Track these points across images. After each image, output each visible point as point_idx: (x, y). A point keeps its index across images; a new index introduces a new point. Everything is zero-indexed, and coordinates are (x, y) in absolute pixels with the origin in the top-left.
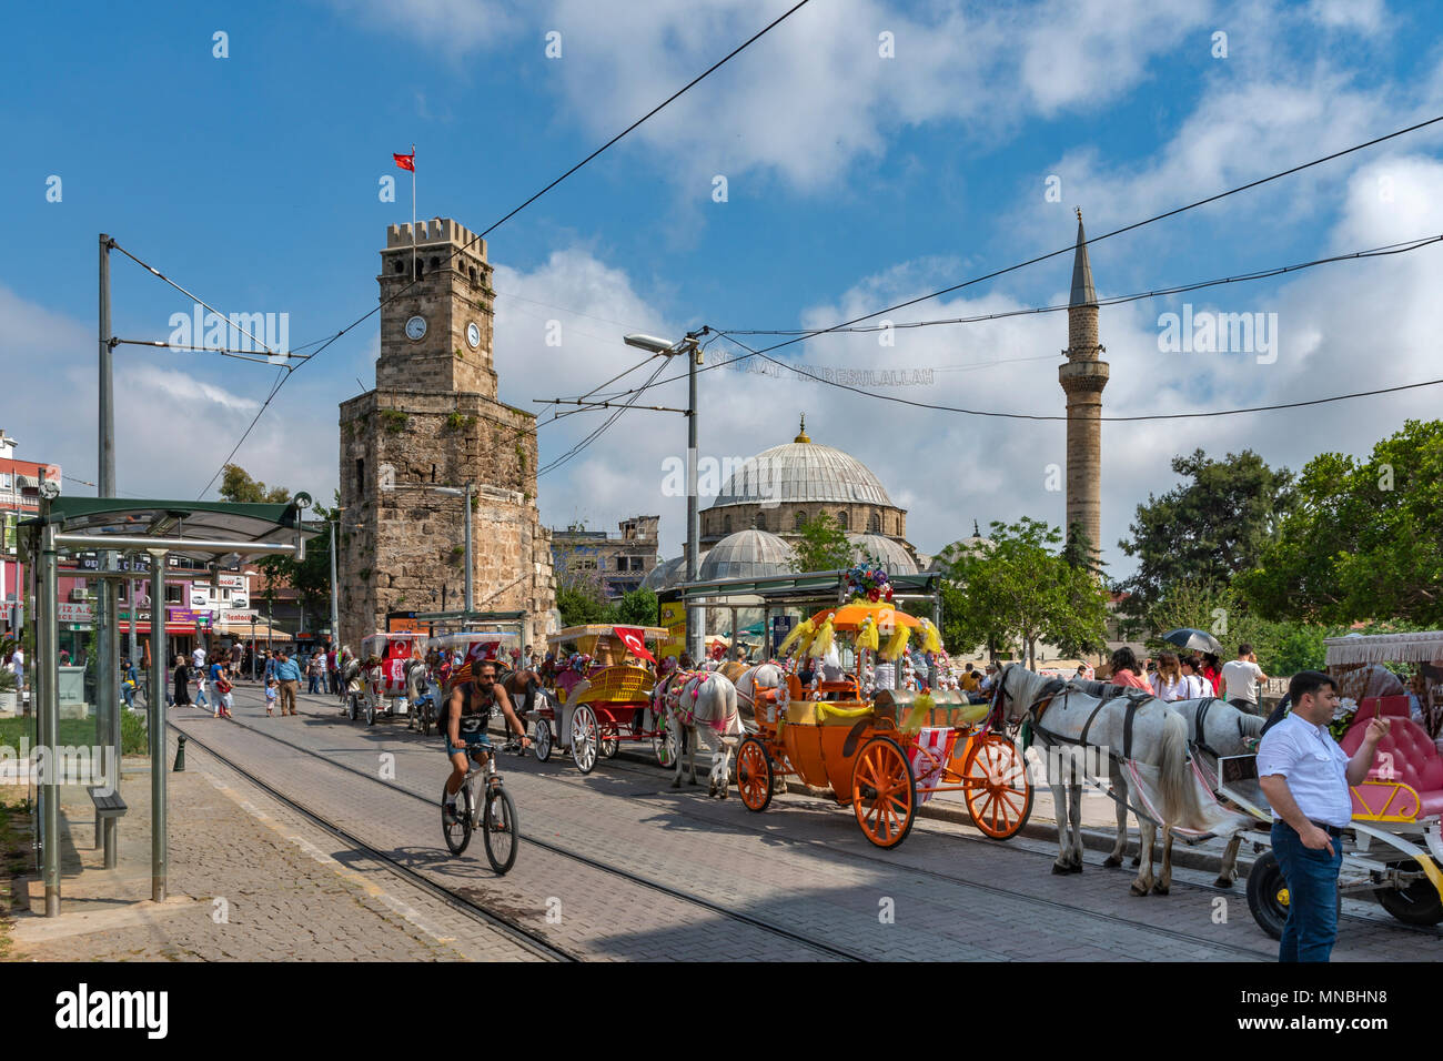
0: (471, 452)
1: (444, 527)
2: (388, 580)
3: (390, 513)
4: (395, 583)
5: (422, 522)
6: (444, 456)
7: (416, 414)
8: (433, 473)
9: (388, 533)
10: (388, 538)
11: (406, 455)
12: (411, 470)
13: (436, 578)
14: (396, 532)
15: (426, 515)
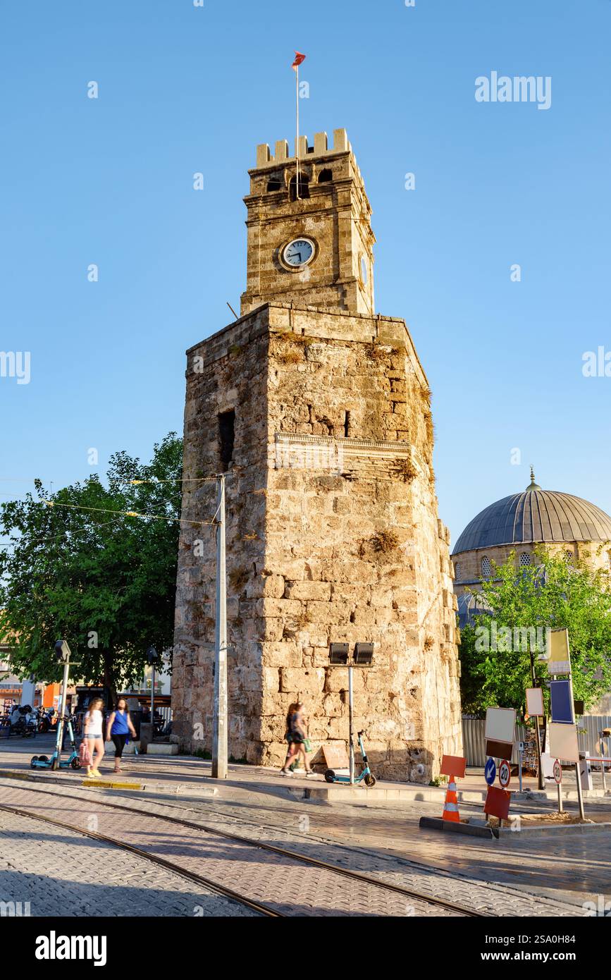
0: (397, 397)
1: (364, 503)
2: (281, 585)
3: (286, 479)
4: (294, 592)
5: (332, 495)
6: (362, 402)
7: (321, 340)
8: (347, 425)
9: (282, 510)
10: (283, 518)
11: (308, 395)
12: (317, 417)
13: (356, 584)
14: (295, 509)
15: (338, 486)
